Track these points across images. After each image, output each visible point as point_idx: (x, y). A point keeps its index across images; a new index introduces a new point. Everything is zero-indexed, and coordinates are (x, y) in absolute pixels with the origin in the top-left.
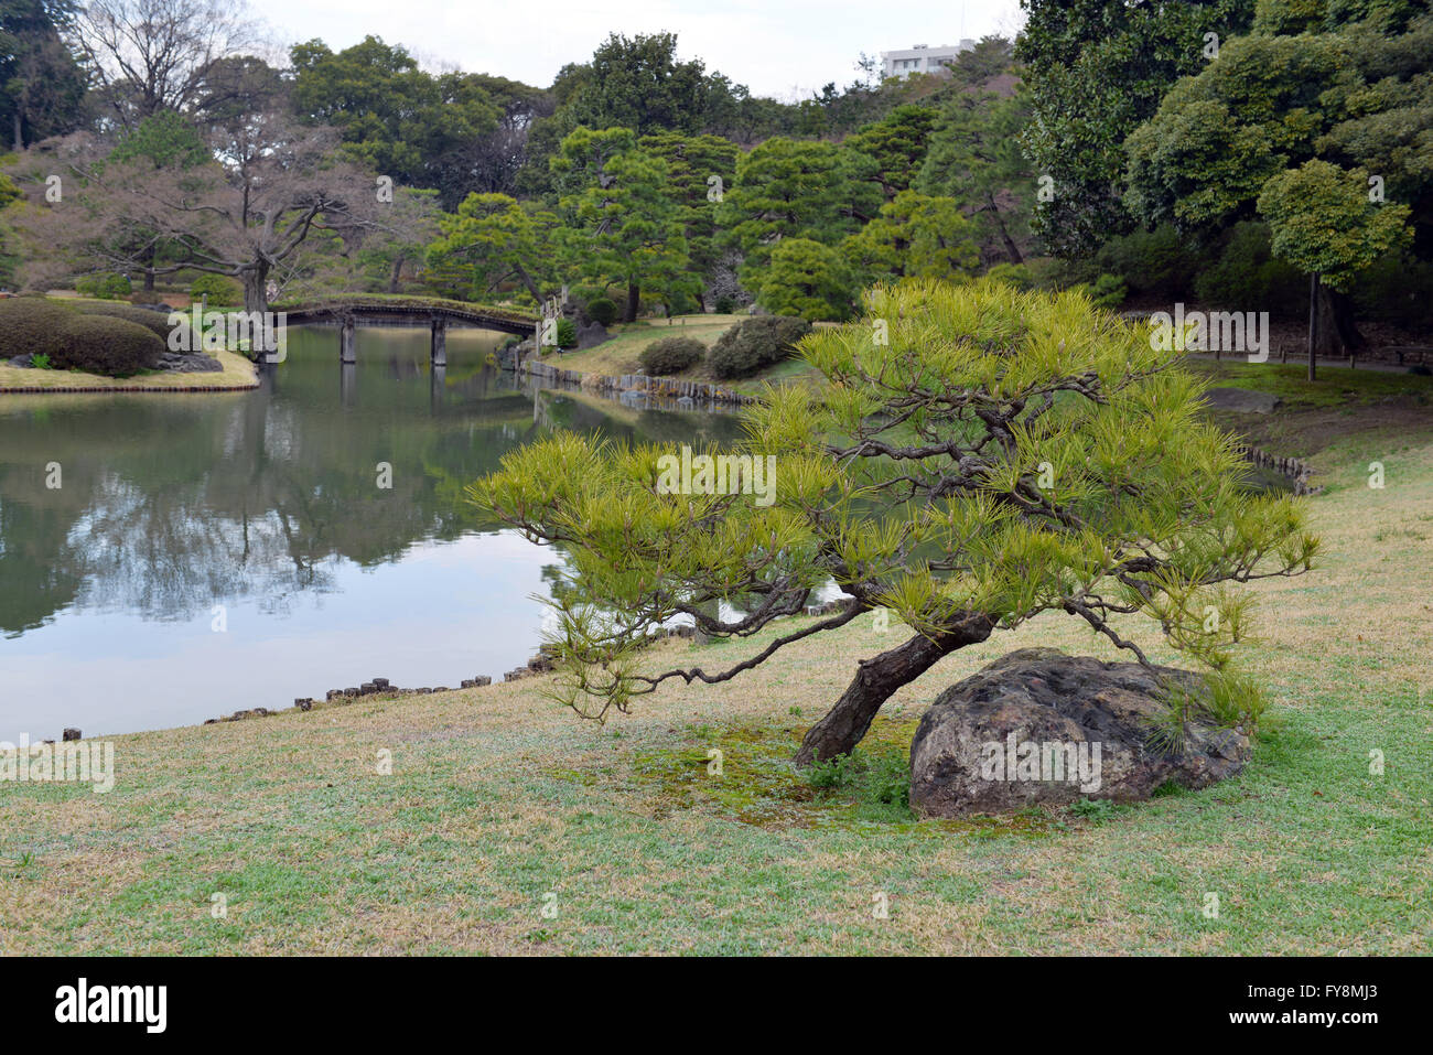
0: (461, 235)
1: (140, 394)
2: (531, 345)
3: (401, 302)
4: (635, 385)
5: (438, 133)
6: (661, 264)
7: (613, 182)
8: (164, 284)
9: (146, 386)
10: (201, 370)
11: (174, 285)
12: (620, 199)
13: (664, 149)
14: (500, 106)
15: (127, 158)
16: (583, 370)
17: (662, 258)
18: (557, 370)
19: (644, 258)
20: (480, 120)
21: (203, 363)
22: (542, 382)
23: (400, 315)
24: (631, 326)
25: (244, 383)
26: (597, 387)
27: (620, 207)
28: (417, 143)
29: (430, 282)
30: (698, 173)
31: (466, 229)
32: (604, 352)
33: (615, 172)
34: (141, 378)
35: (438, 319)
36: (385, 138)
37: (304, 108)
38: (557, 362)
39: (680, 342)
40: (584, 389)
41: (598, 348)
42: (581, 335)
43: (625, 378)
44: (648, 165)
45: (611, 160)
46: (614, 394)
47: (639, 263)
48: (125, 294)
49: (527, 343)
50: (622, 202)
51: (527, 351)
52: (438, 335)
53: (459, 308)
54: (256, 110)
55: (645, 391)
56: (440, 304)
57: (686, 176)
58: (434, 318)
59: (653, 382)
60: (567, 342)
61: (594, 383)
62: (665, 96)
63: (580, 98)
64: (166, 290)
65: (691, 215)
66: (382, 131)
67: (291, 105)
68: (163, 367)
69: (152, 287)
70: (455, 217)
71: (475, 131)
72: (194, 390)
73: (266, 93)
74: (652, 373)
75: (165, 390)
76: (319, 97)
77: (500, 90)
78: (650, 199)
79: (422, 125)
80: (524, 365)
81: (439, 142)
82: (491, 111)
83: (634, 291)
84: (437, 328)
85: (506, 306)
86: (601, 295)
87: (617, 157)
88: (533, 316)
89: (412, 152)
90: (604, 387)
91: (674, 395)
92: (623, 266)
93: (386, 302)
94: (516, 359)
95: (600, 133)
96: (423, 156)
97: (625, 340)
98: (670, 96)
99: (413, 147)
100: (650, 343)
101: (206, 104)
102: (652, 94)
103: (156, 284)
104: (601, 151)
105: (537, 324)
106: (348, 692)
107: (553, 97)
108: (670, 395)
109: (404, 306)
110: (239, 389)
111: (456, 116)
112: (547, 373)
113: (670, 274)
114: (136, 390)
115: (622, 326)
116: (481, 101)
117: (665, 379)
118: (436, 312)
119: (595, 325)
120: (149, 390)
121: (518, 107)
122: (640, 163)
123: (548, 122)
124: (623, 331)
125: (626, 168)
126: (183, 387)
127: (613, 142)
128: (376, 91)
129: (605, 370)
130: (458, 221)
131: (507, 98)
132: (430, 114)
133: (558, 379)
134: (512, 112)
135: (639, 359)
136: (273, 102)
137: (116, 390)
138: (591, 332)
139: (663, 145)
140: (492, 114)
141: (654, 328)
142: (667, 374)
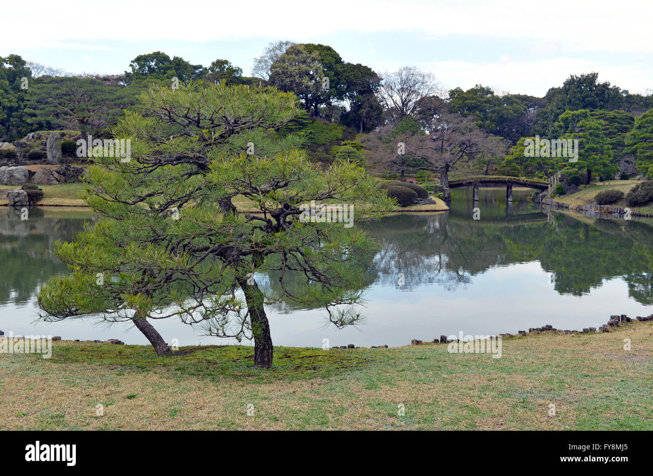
0: (518, 153)
1: (410, 212)
2: (546, 193)
3: (496, 179)
4: (593, 209)
5: (502, 117)
6: (601, 161)
7: (581, 130)
8: (407, 174)
9: (412, 210)
10: (429, 204)
11: (410, 175)
12: (584, 137)
13: (598, 117)
14: (525, 105)
15: (397, 132)
16: (569, 203)
17: (602, 159)
18: (558, 203)
19: (594, 159)
20: (517, 111)
21: (430, 202)
22: (552, 207)
23: (496, 183)
24: (588, 185)
25: (444, 209)
26: (576, 209)
27: (585, 140)
28: (494, 121)
29: (499, 170)
30: (613, 125)
31: (520, 151)
32: (578, 196)
33: (581, 127)
34: (410, 207)
35: (509, 184)
36: (482, 120)
37: (453, 111)
38: (558, 200)
39: (612, 191)
40: (570, 210)
41: (575, 194)
42: (567, 189)
43: (588, 206)
44: (596, 123)
45: (581, 122)
46: (584, 212)
47: (592, 161)
48: (395, 178)
49: (545, 193)
50: (585, 138)
51: (544, 196)
52: (510, 190)
53: (518, 180)
54: (435, 113)
55: (597, 211)
56: (511, 179)
57: (607, 127)
58: (508, 184)
59: (601, 207)
60: (561, 192)
61: (575, 208)
62: (593, 96)
63: (558, 100)
64: (407, 176)
65: (610, 142)
66: (481, 118)
67: (448, 111)
68: (417, 203)
69: (403, 176)
70: (516, 146)
71: (516, 115)
72: (427, 211)
73: (440, 108)
74: (600, 204)
75: (418, 211)
76: (459, 107)
77: (524, 100)
78: (597, 136)
79: (496, 114)
80: (544, 201)
81: (502, 120)
82: (521, 107)
83: (589, 172)
84: (509, 188)
85: (535, 179)
86: (576, 174)
87: (583, 121)
88: (546, 182)
89: (492, 124)
90: (579, 209)
91: (611, 213)
92: (586, 162)
93: (490, 178)
94: (540, 199)
95: (575, 112)
96: (496, 125)
97: (587, 191)
98: (595, 97)
99: (493, 123)
100: (599, 192)
101: (420, 113)
102: (587, 96)
103: (405, 174)
104: (576, 119)
105: (549, 185)
106: (537, 329)
107: (546, 101)
108: (609, 212)
109: (497, 180)
110: (442, 211)
111: (508, 110)
112: (554, 204)
113: (605, 165)
114: (408, 211)
115: (584, 186)
116: (518, 104)
117: (608, 206)
118: (509, 182)
119: (573, 185)
120: (413, 211)
121: (531, 105)
122: (592, 123)
123: (544, 110)
124: (585, 187)
125: (587, 124)
126: (424, 210)
127: (581, 115)
128: (479, 103)
129: (580, 203)
130: (517, 148)
131: (527, 102)
132: (499, 110)
133: (559, 206)
134: (529, 107)
135: (595, 198)
136: (443, 110)
137: (402, 211)
138: (572, 188)
139: (597, 115)
140: (522, 109)
141: (598, 186)
142: (607, 204)
